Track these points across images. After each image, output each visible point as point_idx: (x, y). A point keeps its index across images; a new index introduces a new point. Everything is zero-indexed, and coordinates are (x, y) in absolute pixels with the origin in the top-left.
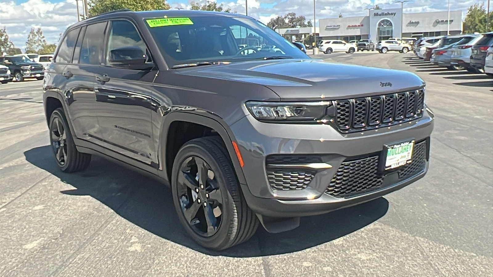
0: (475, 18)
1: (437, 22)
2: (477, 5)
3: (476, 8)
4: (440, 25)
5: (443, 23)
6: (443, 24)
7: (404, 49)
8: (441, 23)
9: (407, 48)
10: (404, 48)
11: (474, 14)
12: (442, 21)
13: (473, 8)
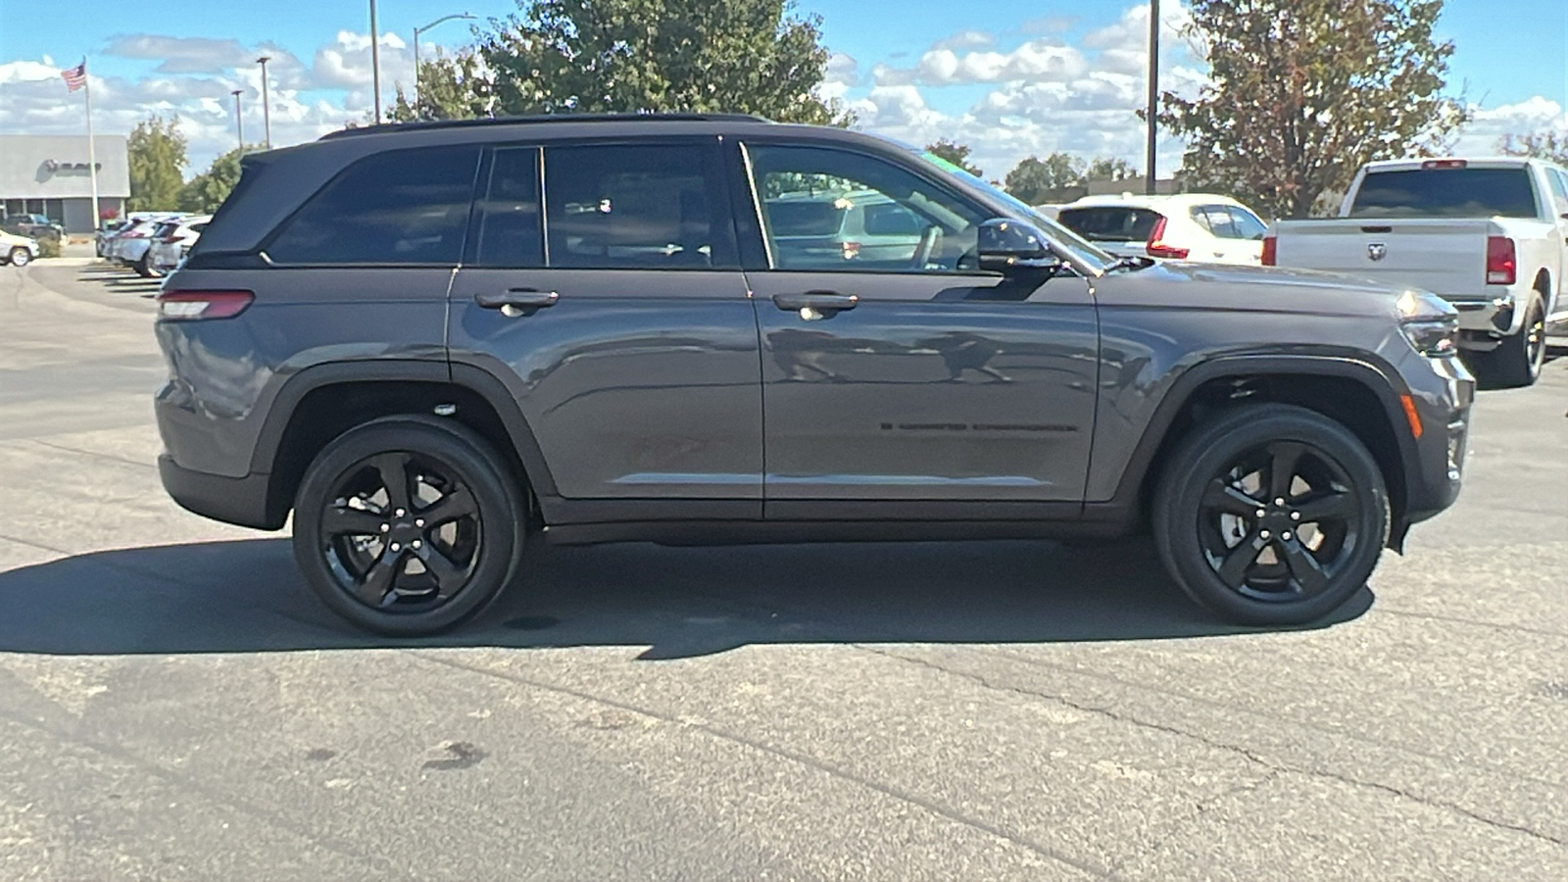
0: (158, 163)
1: (49, 170)
2: (157, 120)
3: (155, 132)
4: (61, 178)
5: (69, 171)
6: (70, 175)
7: (18, 252)
8: (62, 171)
9: (26, 249)
10: (15, 248)
11: (154, 149)
12: (67, 166)
13: (149, 131)
